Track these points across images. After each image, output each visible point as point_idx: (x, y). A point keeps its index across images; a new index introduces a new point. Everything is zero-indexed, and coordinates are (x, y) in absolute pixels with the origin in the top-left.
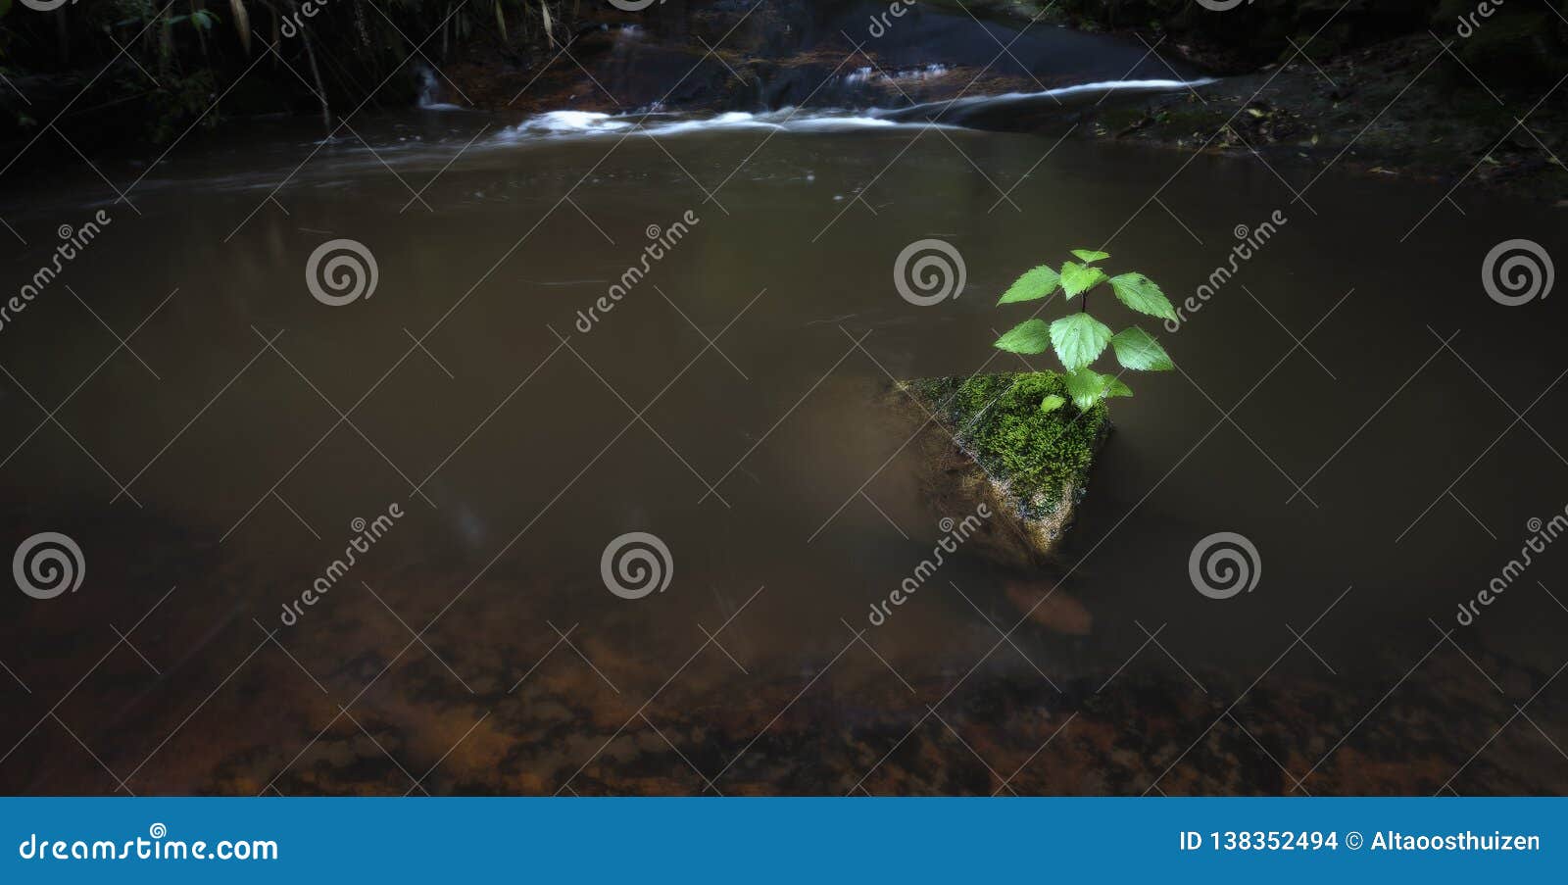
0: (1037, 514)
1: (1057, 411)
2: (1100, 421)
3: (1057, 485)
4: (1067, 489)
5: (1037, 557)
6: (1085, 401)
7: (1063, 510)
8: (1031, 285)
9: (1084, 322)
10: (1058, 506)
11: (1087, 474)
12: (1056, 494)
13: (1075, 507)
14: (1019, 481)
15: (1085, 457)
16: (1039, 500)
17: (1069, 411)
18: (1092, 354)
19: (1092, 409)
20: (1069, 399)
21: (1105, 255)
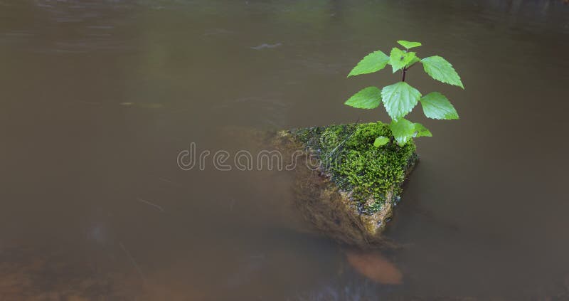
0: (370, 211)
1: (383, 147)
2: (410, 154)
3: (382, 193)
4: (389, 196)
5: (368, 237)
6: (402, 140)
7: (385, 209)
8: (370, 63)
9: (404, 87)
10: (382, 207)
11: (401, 187)
12: (382, 199)
13: (393, 208)
14: (359, 192)
15: (401, 176)
16: (371, 203)
17: (392, 148)
18: (409, 109)
19: (406, 146)
20: (392, 139)
21: (419, 44)
